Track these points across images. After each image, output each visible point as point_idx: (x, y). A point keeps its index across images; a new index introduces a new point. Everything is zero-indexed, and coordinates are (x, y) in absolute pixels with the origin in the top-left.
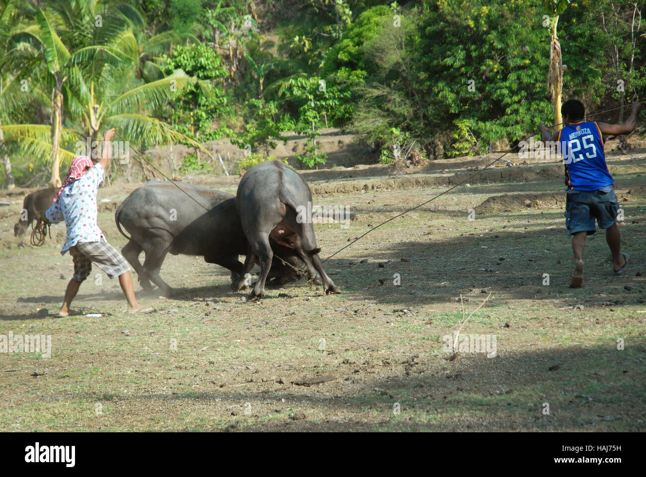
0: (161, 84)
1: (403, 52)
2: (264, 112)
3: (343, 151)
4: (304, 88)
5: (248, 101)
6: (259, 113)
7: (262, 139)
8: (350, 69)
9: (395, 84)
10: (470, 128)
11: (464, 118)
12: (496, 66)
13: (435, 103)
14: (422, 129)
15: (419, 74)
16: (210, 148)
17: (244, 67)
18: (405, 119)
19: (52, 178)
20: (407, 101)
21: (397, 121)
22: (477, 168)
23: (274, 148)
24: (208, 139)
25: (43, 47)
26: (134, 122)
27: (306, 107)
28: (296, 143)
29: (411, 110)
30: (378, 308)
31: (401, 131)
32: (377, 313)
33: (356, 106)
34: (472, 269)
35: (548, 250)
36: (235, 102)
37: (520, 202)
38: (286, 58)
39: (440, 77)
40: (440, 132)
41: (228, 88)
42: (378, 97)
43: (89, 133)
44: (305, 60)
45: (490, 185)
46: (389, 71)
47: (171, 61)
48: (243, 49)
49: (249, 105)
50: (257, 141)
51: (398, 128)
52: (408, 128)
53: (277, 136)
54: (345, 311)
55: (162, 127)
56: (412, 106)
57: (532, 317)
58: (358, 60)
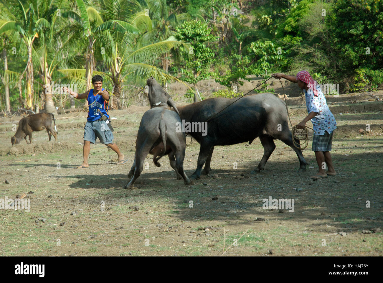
0: (159, 44)
1: (324, 26)
2: (242, 62)
3: (288, 87)
5: (232, 55)
6: (238, 63)
7: (235, 80)
8: (292, 36)
9: (318, 45)
10: (366, 74)
11: (362, 67)
13: (344, 58)
14: (335, 74)
15: (333, 40)
16: (206, 84)
17: (231, 35)
18: (324, 68)
20: (326, 57)
21: (319, 69)
22: (355, 101)
23: (242, 85)
24: (202, 79)
25: (82, 20)
26: (141, 68)
27: (261, 59)
28: (259, 81)
29: (328, 62)
30: (189, 225)
31: (321, 76)
32: (185, 230)
33: (293, 59)
34: (288, 188)
35: (355, 172)
36: (224, 56)
37: (356, 130)
38: (257, 29)
39: (347, 41)
40: (346, 76)
41: (220, 47)
42: (307, 54)
43: (114, 75)
44: (268, 30)
45: (356, 114)
46: (314, 37)
47: (180, 31)
48: (230, 24)
49: (232, 58)
50: (231, 81)
51: (319, 73)
52: (326, 74)
53: (244, 77)
54: (162, 227)
55: (158, 71)
56: (329, 59)
57: (298, 243)
58: (297, 30)
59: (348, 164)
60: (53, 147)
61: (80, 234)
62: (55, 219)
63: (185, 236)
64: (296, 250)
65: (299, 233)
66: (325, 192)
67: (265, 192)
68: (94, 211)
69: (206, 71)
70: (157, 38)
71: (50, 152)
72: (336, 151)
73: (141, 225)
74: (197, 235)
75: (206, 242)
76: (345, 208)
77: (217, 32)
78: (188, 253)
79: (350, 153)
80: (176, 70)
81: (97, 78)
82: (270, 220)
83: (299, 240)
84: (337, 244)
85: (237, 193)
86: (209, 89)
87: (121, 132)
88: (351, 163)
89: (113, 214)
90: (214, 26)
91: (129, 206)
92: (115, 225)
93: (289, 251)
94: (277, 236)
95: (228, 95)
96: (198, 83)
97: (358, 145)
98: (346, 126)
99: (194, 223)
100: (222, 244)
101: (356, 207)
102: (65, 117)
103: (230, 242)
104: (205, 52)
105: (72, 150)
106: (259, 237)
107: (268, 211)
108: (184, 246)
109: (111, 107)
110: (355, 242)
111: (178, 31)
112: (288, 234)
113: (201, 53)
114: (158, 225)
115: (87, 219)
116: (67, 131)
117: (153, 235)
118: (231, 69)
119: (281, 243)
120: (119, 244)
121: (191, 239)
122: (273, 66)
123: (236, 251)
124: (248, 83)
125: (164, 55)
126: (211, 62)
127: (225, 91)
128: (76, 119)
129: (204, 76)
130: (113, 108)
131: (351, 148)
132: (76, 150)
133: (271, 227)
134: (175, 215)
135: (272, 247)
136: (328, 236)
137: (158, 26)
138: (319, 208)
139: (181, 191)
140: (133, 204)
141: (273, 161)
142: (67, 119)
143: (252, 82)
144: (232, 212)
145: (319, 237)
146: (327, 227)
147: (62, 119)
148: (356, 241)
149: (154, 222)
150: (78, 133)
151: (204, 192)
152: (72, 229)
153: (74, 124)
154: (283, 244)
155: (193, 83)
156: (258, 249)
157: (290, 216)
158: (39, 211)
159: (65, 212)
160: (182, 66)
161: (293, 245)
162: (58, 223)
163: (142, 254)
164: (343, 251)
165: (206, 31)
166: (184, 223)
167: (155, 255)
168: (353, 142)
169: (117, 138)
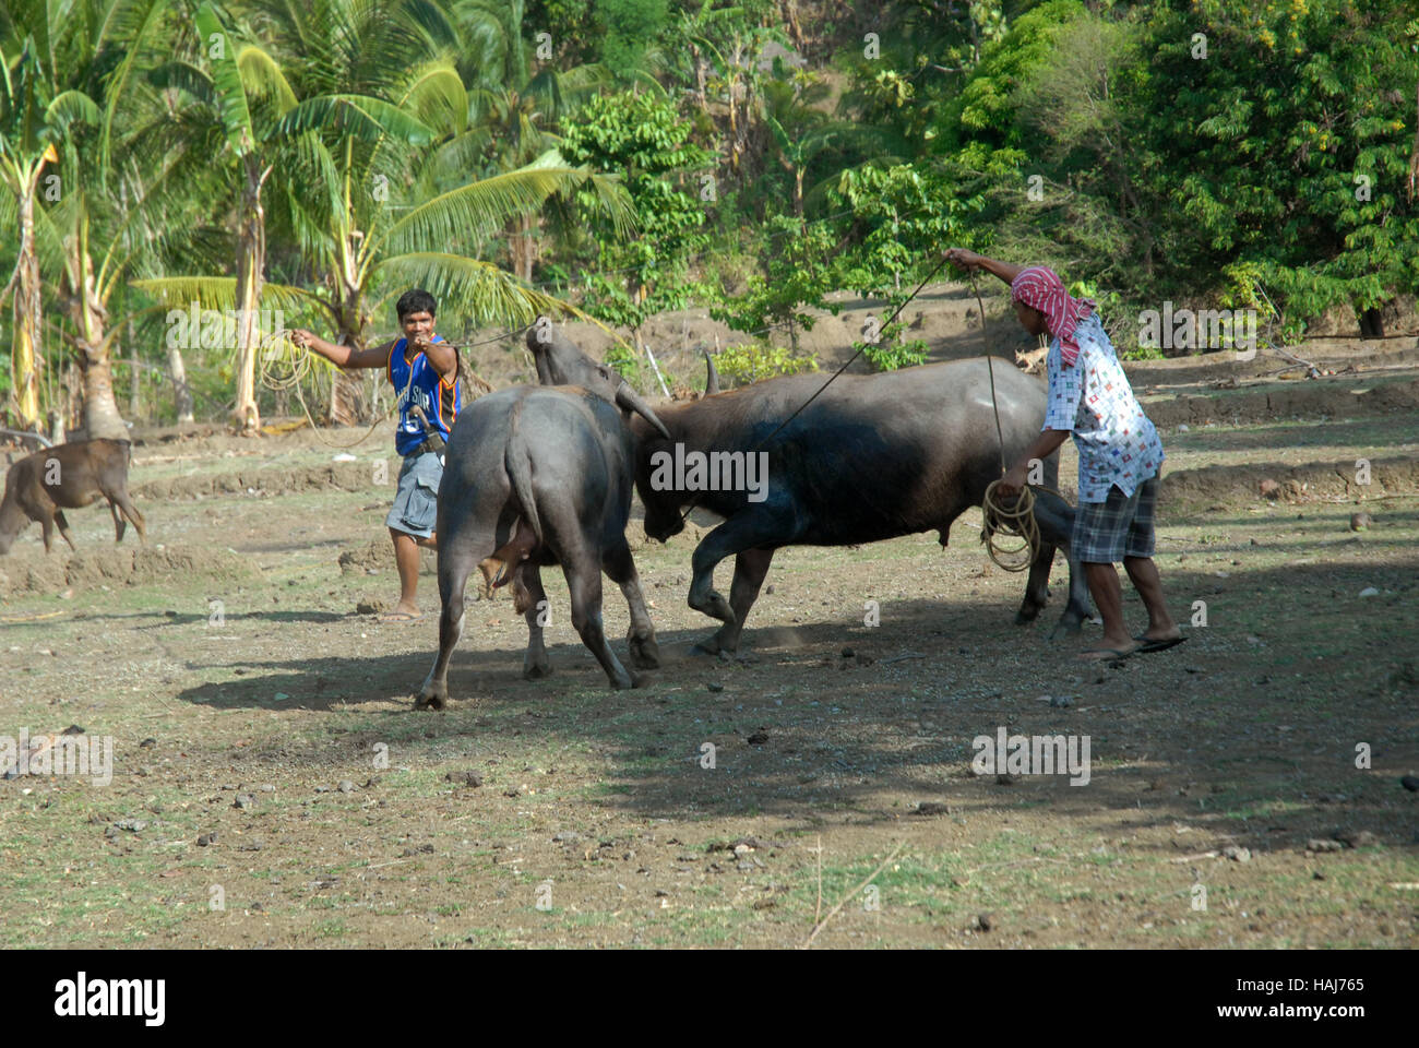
1: (1106, 107)
2: (804, 246)
3: (976, 335)
4: (874, 190)
5: (769, 221)
6: (792, 248)
7: (782, 309)
8: (990, 147)
9: (1085, 178)
10: (1262, 283)
11: (1247, 258)
12: (1325, 137)
13: (1180, 225)
14: (1150, 285)
15: (1140, 158)
16: (676, 328)
17: (762, 143)
18: (1109, 261)
19: (239, 403)
20: (1114, 220)
21: (1089, 266)
22: (1232, 381)
23: (808, 327)
24: (660, 308)
25: (219, 94)
26: (441, 270)
27: (879, 233)
28: (870, 315)
29: (1124, 241)
30: (673, 836)
31: (1098, 290)
32: (660, 851)
33: (996, 232)
34: (1020, 695)
35: (1258, 635)
36: (740, 224)
37: (1251, 486)
38: (857, 122)
39: (1192, 164)
40: (1191, 290)
41: (725, 191)
42: (1045, 210)
43: (339, 298)
44: (899, 125)
45: (1239, 427)
46: (1072, 150)
47: (576, 131)
48: (760, 103)
49: (769, 231)
50: (768, 313)
51: (1093, 282)
52: (1116, 283)
53: (815, 301)
54: (575, 844)
55: (503, 282)
56: (1126, 230)
57: (1078, 891)
58: (1007, 125)
59: (1229, 605)
60: (138, 566)
61: (276, 874)
62: (178, 821)
63: (663, 875)
64: (1073, 916)
65: (1080, 854)
66: (1156, 708)
67: (939, 712)
68: (318, 791)
69: (672, 278)
70: (488, 158)
71: (128, 582)
72: (1181, 560)
73: (497, 839)
74: (708, 870)
75: (744, 893)
76: (1235, 764)
77: (711, 136)
78: (683, 934)
79: (1235, 568)
80: (560, 277)
81: (412, 301)
82: (967, 808)
83: (1080, 877)
84: (1223, 891)
85: (837, 717)
86: (688, 344)
87: (377, 507)
88: (1240, 603)
89: (389, 801)
90: (698, 112)
91: (443, 769)
92: (403, 840)
93: (1049, 919)
94: (1000, 868)
95: (760, 367)
96: (647, 325)
97: (1261, 539)
98: (1214, 468)
99: (690, 826)
100: (801, 899)
101: (1276, 760)
102: (163, 455)
103: (830, 891)
104: (669, 210)
105: (207, 573)
106: (936, 869)
107: (956, 780)
108: (665, 910)
109: (333, 415)
110: (1285, 880)
111: (570, 133)
112: (1037, 859)
113: (657, 214)
114: (560, 836)
115: (296, 820)
116: (175, 505)
117: (545, 870)
118: (767, 271)
119: (1015, 889)
120: (424, 905)
121: (687, 884)
122: (921, 259)
123: (856, 921)
124: (830, 323)
125: (518, 223)
126: (692, 244)
127: (749, 352)
128: (203, 464)
129: (667, 298)
130: (337, 418)
131: (1236, 549)
132: (223, 573)
133: (973, 835)
134: (618, 798)
135: (987, 905)
136: (1183, 864)
137: (493, 114)
138: (1141, 763)
139: (629, 716)
140: (457, 763)
141: (956, 599)
142: (170, 462)
143: (845, 319)
144: (827, 785)
145: (1153, 868)
146: (1179, 831)
147: (151, 464)
148: (1290, 878)
149: (544, 826)
150: (219, 513)
151: (715, 716)
152: (243, 855)
153: (202, 482)
154: (1023, 895)
155: (629, 324)
156: (935, 913)
157: (1038, 796)
158: (112, 796)
159: (212, 797)
160: (586, 261)
161: (1060, 897)
162: (187, 837)
163: (514, 938)
164: (1244, 914)
165: (674, 130)
166: (655, 828)
167: (562, 944)
168: (1242, 527)
169: (365, 527)
